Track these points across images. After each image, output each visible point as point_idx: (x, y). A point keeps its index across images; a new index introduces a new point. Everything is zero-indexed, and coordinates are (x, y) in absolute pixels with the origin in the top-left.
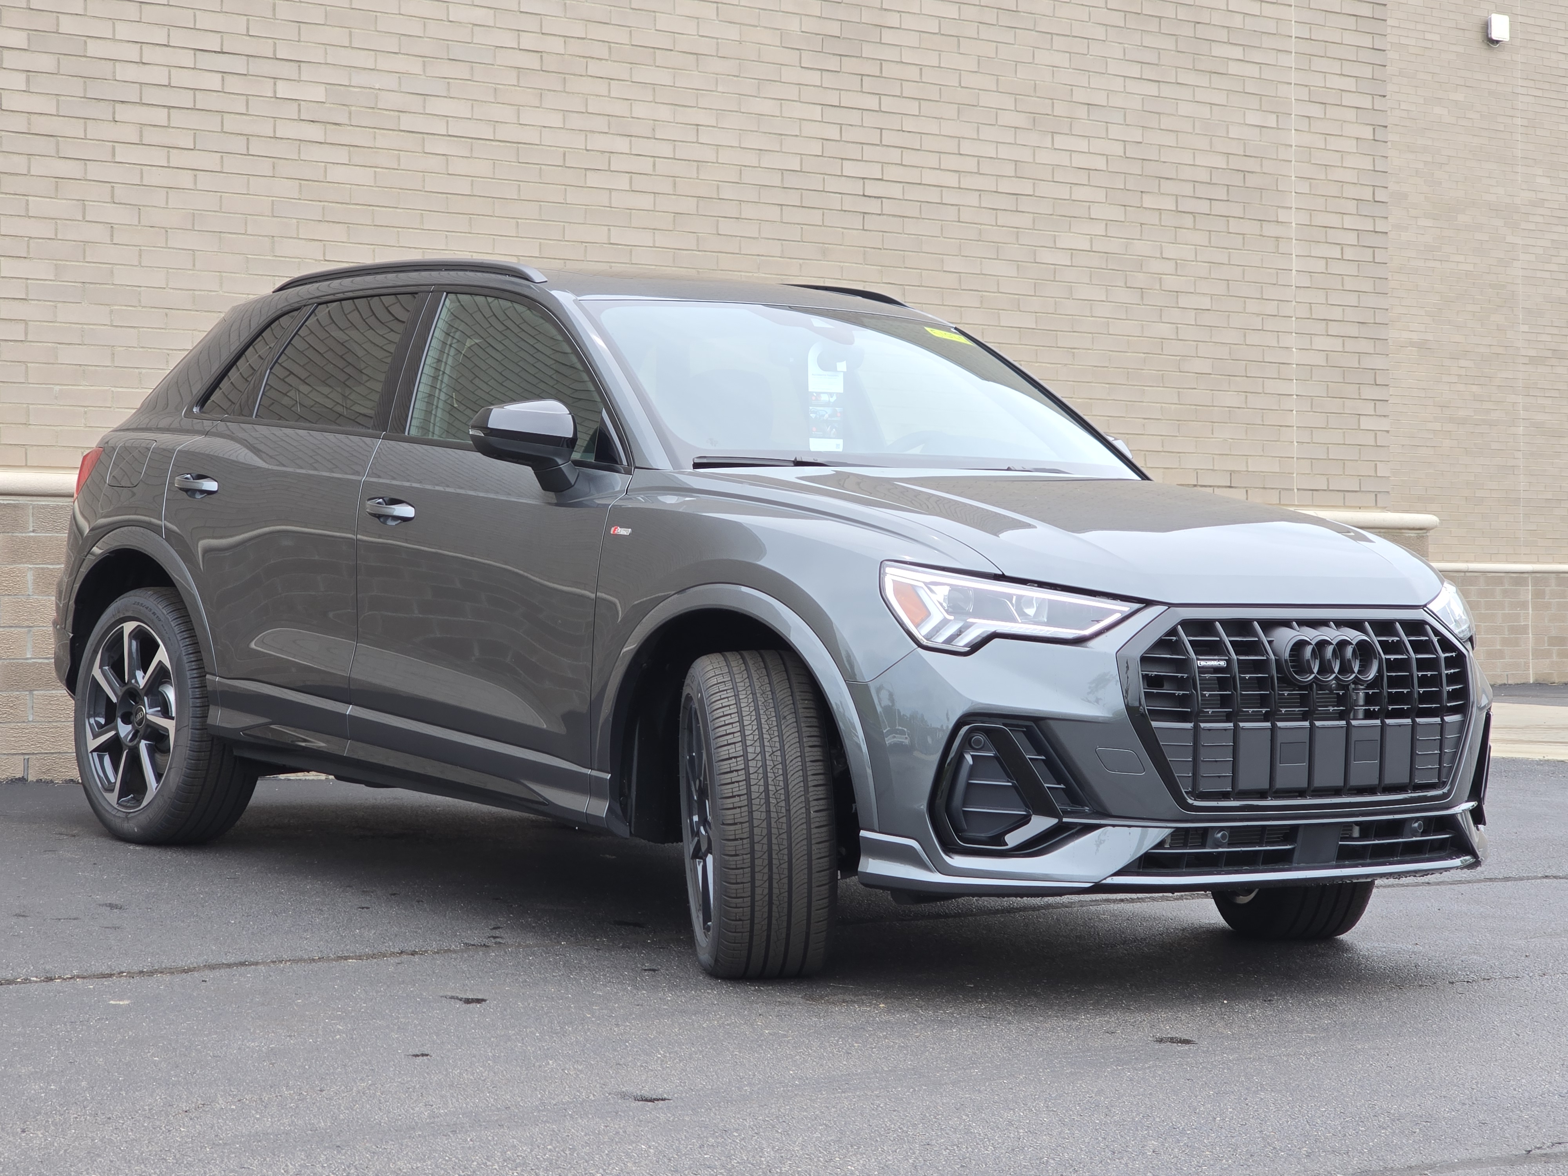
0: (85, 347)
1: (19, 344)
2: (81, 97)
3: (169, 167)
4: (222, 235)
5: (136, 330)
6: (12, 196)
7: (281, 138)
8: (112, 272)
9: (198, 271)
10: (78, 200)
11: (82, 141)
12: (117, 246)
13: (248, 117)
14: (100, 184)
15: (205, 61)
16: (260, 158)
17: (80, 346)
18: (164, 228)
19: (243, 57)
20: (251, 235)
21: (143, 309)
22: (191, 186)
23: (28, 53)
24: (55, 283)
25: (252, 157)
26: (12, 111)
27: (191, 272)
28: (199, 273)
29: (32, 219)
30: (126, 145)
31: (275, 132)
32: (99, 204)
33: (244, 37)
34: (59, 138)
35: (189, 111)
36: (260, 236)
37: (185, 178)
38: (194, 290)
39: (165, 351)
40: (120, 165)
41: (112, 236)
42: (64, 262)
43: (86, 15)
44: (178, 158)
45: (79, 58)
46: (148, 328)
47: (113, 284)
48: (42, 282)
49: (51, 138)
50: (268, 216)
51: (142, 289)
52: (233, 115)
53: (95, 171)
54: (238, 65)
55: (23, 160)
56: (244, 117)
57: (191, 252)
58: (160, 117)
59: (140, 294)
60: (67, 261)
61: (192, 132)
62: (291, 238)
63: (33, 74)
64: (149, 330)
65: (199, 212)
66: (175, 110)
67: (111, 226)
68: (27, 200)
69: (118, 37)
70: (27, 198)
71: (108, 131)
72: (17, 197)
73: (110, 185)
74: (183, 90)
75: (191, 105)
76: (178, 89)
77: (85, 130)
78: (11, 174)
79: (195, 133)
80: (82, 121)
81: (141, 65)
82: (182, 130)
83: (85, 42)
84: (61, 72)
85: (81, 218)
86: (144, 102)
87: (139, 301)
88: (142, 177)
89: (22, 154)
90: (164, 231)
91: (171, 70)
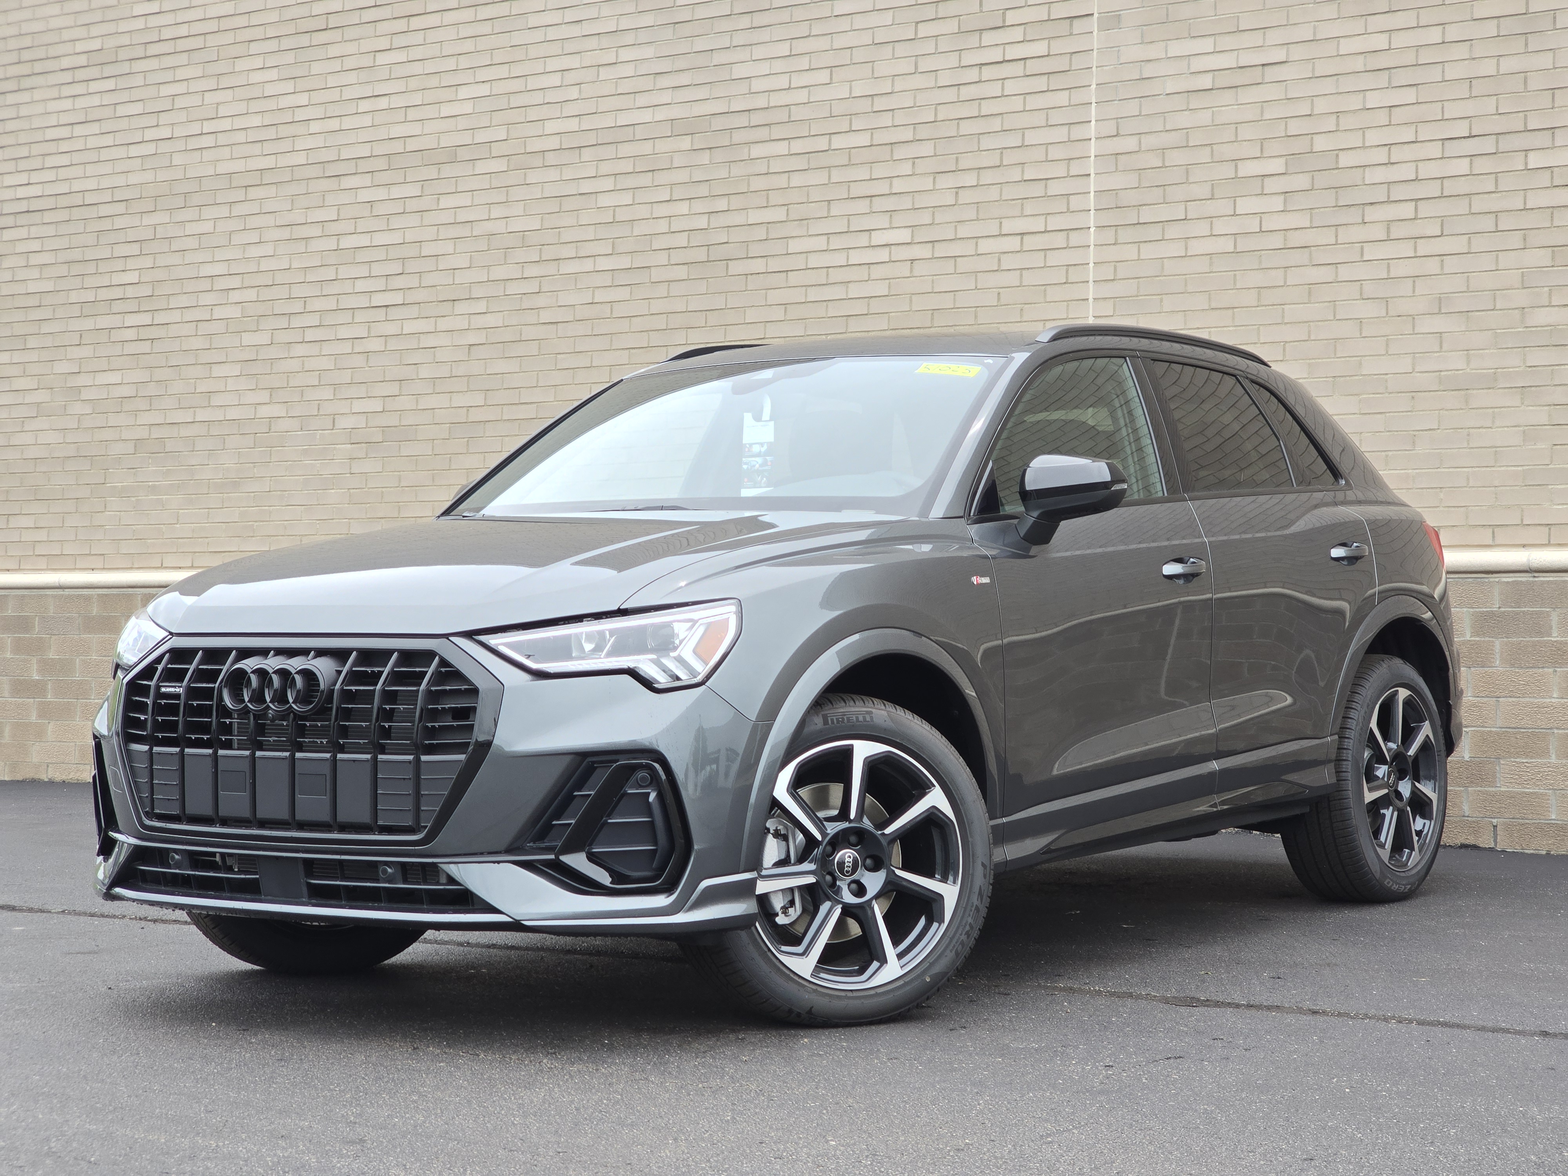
3: (1417, 257)
4: (1470, 314)
5: (1383, 415)
6: (1271, 307)
7: (1532, 209)
8: (1360, 364)
9: (1445, 352)
10: (1330, 302)
11: (1334, 246)
12: (1366, 339)
13: (1497, 195)
14: (1350, 283)
15: (1453, 148)
16: (1510, 232)
18: (1410, 316)
19: (1493, 136)
20: (1501, 310)
21: (1390, 395)
22: (1438, 271)
23: (1286, 177)
25: (1501, 233)
26: (1271, 231)
27: (1438, 354)
28: (1446, 354)
29: (1288, 325)
30: (1375, 243)
31: (1525, 203)
32: (1350, 302)
33: (1494, 117)
34: (1312, 248)
35: (1437, 200)
36: (1510, 309)
37: (1432, 266)
38: (1441, 371)
39: (1411, 433)
40: (1369, 263)
41: (1361, 330)
43: (1338, 130)
44: (1424, 248)
45: (1332, 171)
47: (1362, 375)
49: (1306, 249)
50: (1518, 289)
51: (1389, 376)
52: (1481, 196)
53: (1345, 273)
54: (1488, 145)
55: (1280, 273)
56: (1494, 195)
57: (1438, 335)
58: (1407, 210)
59: (1386, 381)
61: (1440, 219)
62: (1543, 306)
63: (1291, 194)
64: (1396, 414)
65: (1446, 295)
66: (1422, 202)
67: (1360, 321)
68: (1283, 309)
69: (1367, 145)
70: (1283, 307)
71: (1357, 234)
72: (1275, 307)
73: (1359, 283)
74: (1429, 181)
75: (1438, 194)
76: (1425, 181)
77: (1336, 236)
78: (1270, 287)
79: (1443, 220)
80: (1333, 228)
81: (1389, 165)
82: (1429, 219)
83: (1337, 155)
84: (1316, 187)
85: (1332, 318)
86: (1391, 200)
87: (1387, 388)
88: (1389, 271)
89: (1279, 268)
90: (1410, 318)
91: (1420, 164)
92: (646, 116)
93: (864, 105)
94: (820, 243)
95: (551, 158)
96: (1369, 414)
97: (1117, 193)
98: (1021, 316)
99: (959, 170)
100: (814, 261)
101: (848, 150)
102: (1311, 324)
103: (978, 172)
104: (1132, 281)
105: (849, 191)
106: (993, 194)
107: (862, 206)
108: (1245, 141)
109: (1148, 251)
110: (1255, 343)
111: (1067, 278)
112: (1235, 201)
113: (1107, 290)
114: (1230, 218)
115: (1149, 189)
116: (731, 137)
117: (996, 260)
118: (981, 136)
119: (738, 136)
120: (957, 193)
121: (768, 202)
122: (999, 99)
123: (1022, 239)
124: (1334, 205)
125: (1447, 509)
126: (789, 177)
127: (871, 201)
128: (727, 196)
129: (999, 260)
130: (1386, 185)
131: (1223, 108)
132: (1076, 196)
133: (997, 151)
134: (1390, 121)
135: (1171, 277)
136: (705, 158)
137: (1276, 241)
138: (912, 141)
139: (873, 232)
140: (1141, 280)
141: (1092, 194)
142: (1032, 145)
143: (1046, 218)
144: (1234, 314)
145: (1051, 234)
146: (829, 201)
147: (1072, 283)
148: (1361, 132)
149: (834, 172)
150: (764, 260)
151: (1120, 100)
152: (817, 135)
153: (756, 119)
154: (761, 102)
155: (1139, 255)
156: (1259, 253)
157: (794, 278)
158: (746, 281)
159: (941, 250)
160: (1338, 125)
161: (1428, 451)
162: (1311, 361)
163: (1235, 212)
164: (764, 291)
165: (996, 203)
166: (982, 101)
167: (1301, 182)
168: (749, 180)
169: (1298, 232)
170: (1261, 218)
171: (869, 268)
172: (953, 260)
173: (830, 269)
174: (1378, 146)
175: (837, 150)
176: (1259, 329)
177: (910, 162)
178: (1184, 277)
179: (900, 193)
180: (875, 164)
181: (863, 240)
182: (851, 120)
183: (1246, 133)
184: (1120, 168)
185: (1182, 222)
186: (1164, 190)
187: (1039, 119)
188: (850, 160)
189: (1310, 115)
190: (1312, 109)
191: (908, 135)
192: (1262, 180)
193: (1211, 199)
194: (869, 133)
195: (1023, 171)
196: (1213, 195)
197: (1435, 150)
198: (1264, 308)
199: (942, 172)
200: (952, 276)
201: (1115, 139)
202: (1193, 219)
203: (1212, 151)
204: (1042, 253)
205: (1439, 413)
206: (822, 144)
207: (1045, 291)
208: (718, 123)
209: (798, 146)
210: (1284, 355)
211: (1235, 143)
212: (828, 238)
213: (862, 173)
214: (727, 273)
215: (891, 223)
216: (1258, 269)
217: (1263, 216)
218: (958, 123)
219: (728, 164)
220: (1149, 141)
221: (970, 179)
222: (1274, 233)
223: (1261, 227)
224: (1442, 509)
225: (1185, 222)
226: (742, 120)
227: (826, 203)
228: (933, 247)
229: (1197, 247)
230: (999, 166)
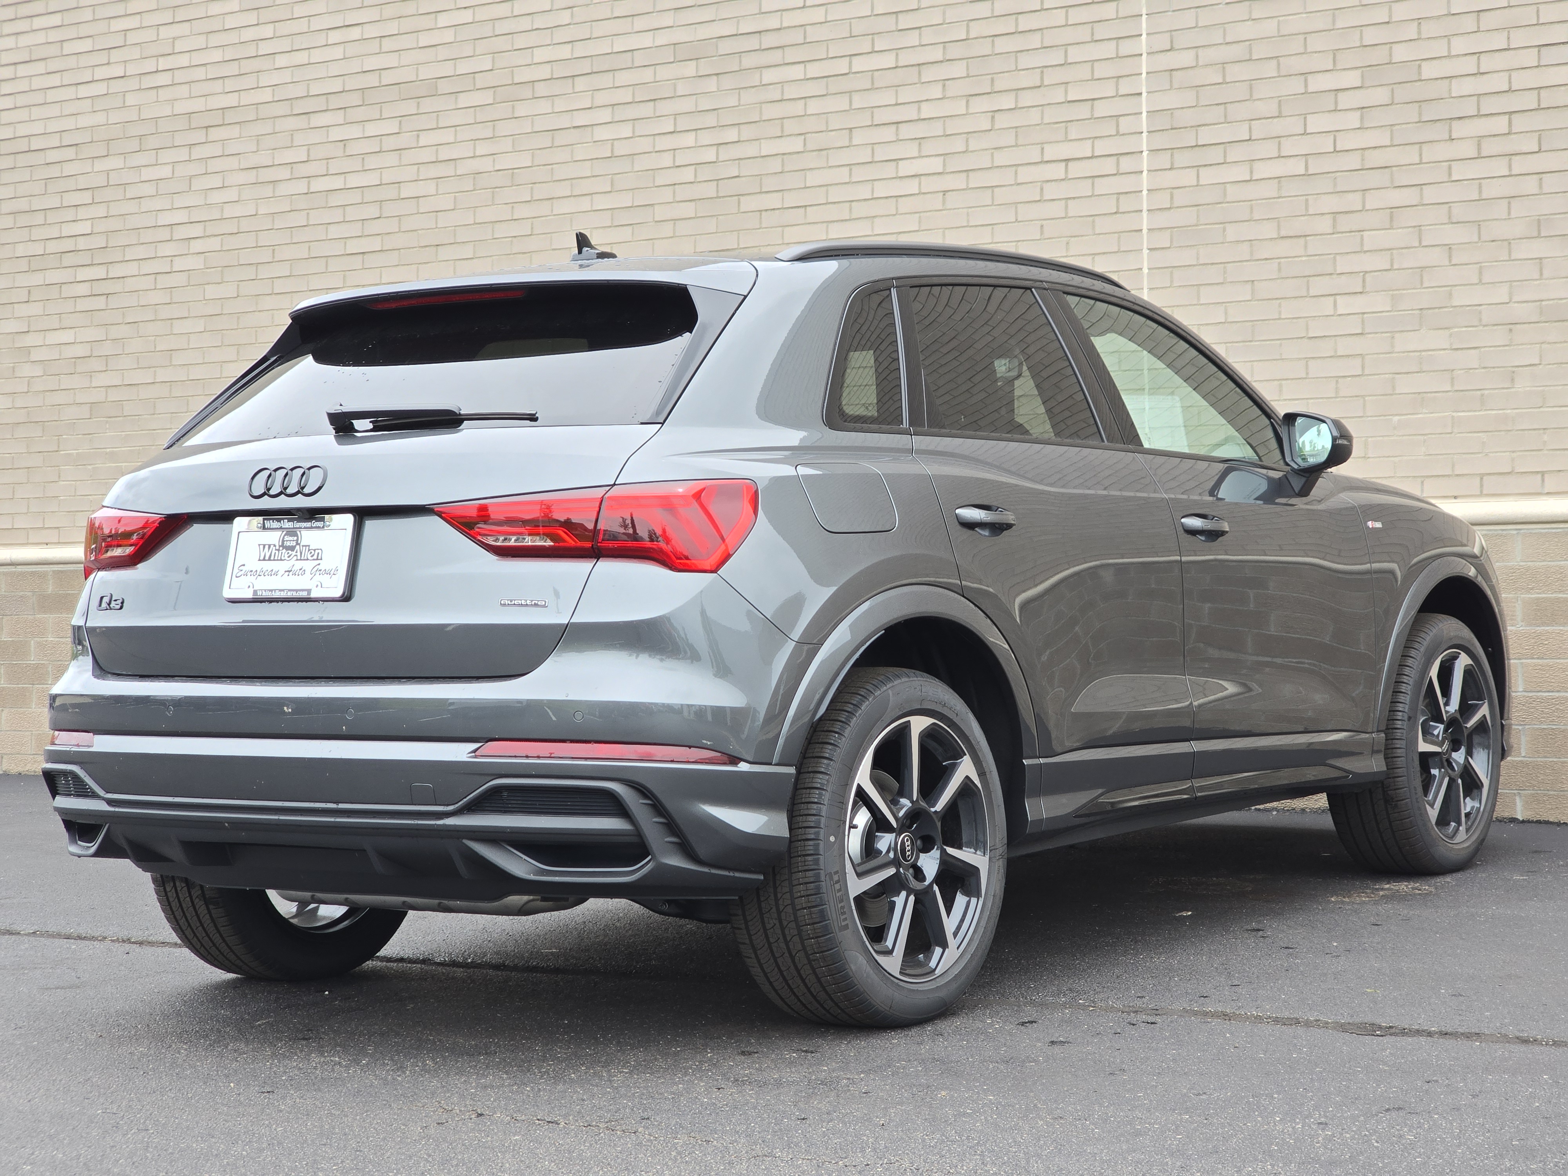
0: (1423, 374)
1: (1358, 378)
2: (1416, 123)
3: (1512, 176)
5: (1477, 351)
6: (1348, 234)
8: (1451, 294)
9: (1546, 279)
10: (1415, 227)
11: (1418, 166)
12: (1457, 267)
14: (1437, 206)
17: (1419, 374)
18: (1506, 240)
21: (1485, 328)
22: (1536, 191)
23: (1362, 91)
24: (1392, 313)
26: (1347, 151)
27: (1538, 282)
28: (1547, 281)
29: (1368, 254)
30: (1465, 161)
32: (1437, 227)
34: (1393, 168)
35: (1533, 112)
37: (1530, 185)
38: (1542, 301)
39: (1510, 369)
40: (1458, 183)
41: (1450, 257)
42: (1401, 292)
43: (1420, 38)
44: (1520, 165)
45: (1414, 83)
46: (1491, 347)
47: (1452, 307)
48: (1379, 314)
49: (1387, 170)
51: (1483, 307)
53: (1431, 195)
55: (1358, 196)
57: (1538, 261)
58: (1500, 124)
59: (1480, 312)
60: (1404, 290)
61: (1537, 134)
63: (1368, 109)
65: (1546, 217)
66: (1517, 115)
67: (1449, 248)
68: (1362, 236)
69: (1453, 53)
70: (1362, 233)
71: (1444, 151)
72: (1353, 234)
73: (1447, 206)
74: (1525, 92)
75: (1535, 106)
76: (1520, 92)
77: (1421, 155)
78: (1346, 212)
79: (1540, 134)
80: (1417, 146)
81: (1478, 76)
82: (1525, 134)
83: (1420, 66)
84: (1396, 102)
85: (1417, 244)
86: (1481, 113)
87: (1480, 320)
88: (1480, 192)
89: (1357, 191)
90: (1506, 243)
91: (1514, 74)
92: (646, 41)
93: (889, 23)
94: (843, 175)
95: (542, 89)
96: (1462, 349)
97: (1172, 114)
98: (1067, 250)
99: (995, 92)
100: (835, 195)
101: (871, 73)
102: (1394, 251)
103: (1017, 94)
104: (1191, 209)
105: (872, 117)
106: (1034, 117)
107: (888, 134)
108: (1316, 52)
109: (1208, 176)
110: (1331, 274)
111: (1118, 207)
112: (1305, 118)
113: (1163, 220)
114: (1300, 137)
115: (1208, 108)
116: (740, 62)
117: (1039, 190)
118: (1019, 54)
119: (749, 61)
120: (993, 117)
121: (782, 131)
122: (1038, 13)
123: (1067, 166)
124: (1417, 120)
125: (1551, 452)
126: (805, 104)
127: (897, 128)
128: (737, 126)
129: (1042, 189)
130: (1475, 98)
131: (1291, 17)
132: (1126, 117)
133: (1037, 70)
134: (1479, 27)
135: (1236, 204)
136: (711, 85)
137: (1354, 161)
138: (941, 62)
139: (900, 162)
140: (1200, 207)
141: (1144, 114)
142: (1076, 63)
143: (1093, 142)
144: (1306, 243)
145: (1099, 159)
146: (851, 129)
147: (1124, 213)
148: (1446, 39)
149: (856, 97)
150: (780, 194)
151: (1174, 11)
152: (836, 57)
153: (769, 40)
154: (773, 22)
155: (1198, 180)
156: (1334, 174)
157: (813, 214)
158: (761, 218)
159: (976, 180)
160: (1419, 33)
161: (1528, 389)
162: (1395, 292)
163: (1305, 130)
164: (780, 229)
165: (1037, 127)
166: (1020, 16)
167: (1380, 96)
168: (761, 108)
169: (1377, 151)
170: (1335, 136)
171: (897, 201)
172: (989, 191)
173: (853, 204)
174: (1466, 55)
175: (858, 72)
176: (1335, 258)
177: (940, 84)
178: (1250, 203)
179: (930, 119)
180: (901, 87)
181: (889, 170)
182: (873, 40)
183: (1315, 43)
184: (1176, 85)
185: (1246, 143)
186: (1225, 109)
187: (1083, 34)
188: (873, 83)
189: (1388, 23)
190: (1390, 16)
191: (937, 54)
192: (1336, 95)
193: (1278, 117)
194: (894, 53)
195: (1066, 92)
196: (1280, 112)
197: (1529, 58)
198: (1340, 235)
199: (976, 95)
200: (989, 208)
201: (1169, 53)
202: (1258, 140)
203: (1279, 64)
204: (1090, 181)
205: (1541, 347)
206: (842, 66)
207: (1094, 222)
208: (726, 47)
209: (814, 70)
210: (1364, 286)
211: (1304, 56)
212: (851, 170)
213: (888, 98)
214: (739, 210)
215: (920, 151)
216: (1332, 193)
217: (1337, 134)
218: (993, 41)
219: (738, 91)
220: (1207, 56)
221: (1007, 102)
222: (1351, 152)
223: (1335, 147)
224: (1546, 452)
225: (1250, 142)
226: (753, 43)
227: (848, 131)
228: (968, 176)
229: (1263, 170)
230: (1040, 87)
